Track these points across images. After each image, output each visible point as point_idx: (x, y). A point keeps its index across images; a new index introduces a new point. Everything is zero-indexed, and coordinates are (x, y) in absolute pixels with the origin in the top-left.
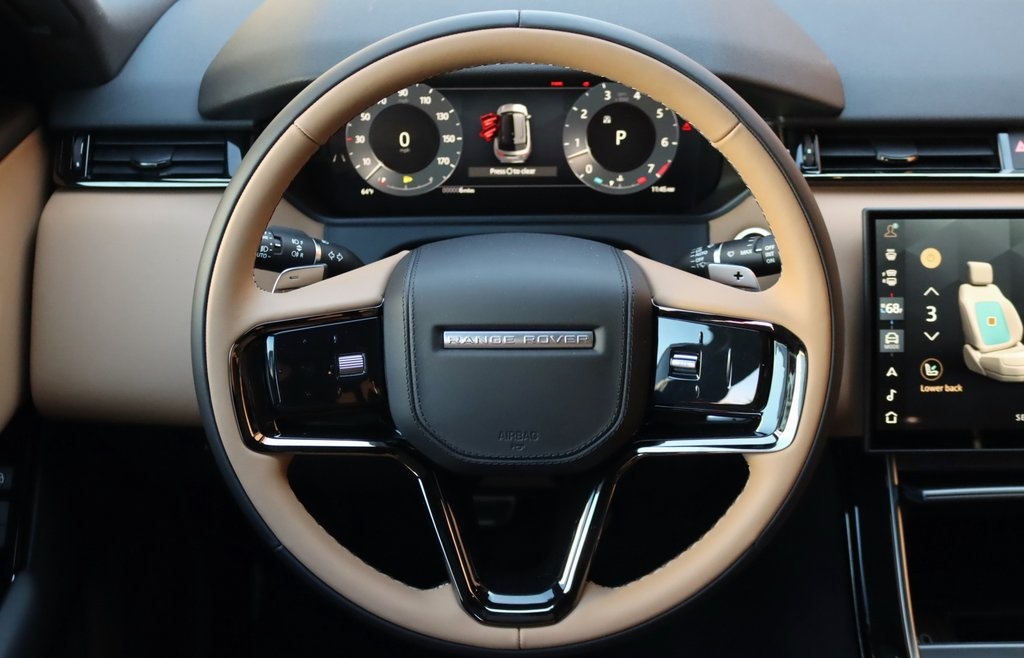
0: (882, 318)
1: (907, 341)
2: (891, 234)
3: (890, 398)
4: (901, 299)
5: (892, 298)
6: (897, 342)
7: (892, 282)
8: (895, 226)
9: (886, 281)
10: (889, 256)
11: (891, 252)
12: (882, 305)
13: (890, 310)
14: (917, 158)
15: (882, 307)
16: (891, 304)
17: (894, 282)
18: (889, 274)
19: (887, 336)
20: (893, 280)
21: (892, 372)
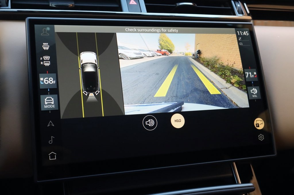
0: (41, 87)
2: (45, 34)
3: (51, 142)
4: (54, 75)
5: (47, 74)
6: (53, 103)
7: (47, 64)
8: (48, 29)
9: (43, 63)
10: (44, 47)
11: (46, 45)
12: (41, 78)
13: (46, 82)
14: (74, 6)
15: (41, 80)
16: (47, 78)
17: (49, 64)
18: (45, 59)
19: (46, 99)
20: (48, 62)
21: (51, 124)
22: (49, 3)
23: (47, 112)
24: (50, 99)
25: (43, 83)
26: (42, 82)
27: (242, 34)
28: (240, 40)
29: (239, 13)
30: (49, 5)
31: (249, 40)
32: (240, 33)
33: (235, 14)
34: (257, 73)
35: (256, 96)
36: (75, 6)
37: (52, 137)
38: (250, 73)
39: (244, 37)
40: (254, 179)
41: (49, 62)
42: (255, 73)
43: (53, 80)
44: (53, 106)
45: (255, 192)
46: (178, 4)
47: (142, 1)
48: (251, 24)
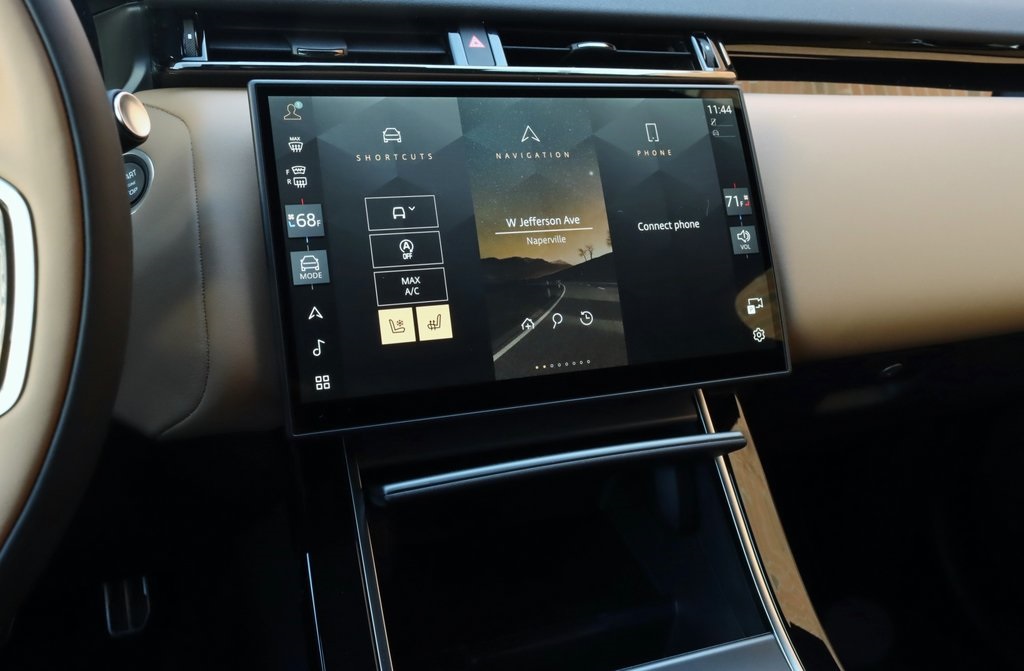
0: (292, 235)
1: (332, 265)
2: (292, 116)
3: (317, 352)
4: (318, 207)
5: (303, 206)
6: (317, 268)
7: (301, 184)
8: (298, 105)
9: (292, 181)
10: (293, 146)
11: (295, 141)
12: (289, 215)
13: (302, 223)
14: (346, 53)
15: (289, 219)
16: (303, 215)
17: (305, 183)
18: (295, 172)
19: (302, 261)
20: (302, 180)
21: (315, 313)
22: (291, 47)
23: (306, 287)
24: (312, 260)
25: (294, 226)
26: (291, 224)
27: (719, 111)
28: (714, 124)
29: (708, 66)
30: (291, 52)
31: (733, 125)
32: (713, 109)
33: (698, 67)
34: (749, 197)
35: (748, 247)
36: (349, 53)
38: (736, 197)
39: (721, 118)
40: (742, 422)
41: (304, 180)
42: (746, 197)
43: (316, 220)
44: (319, 275)
45: (745, 449)
46: (575, 47)
47: (495, 39)
48: (737, 89)
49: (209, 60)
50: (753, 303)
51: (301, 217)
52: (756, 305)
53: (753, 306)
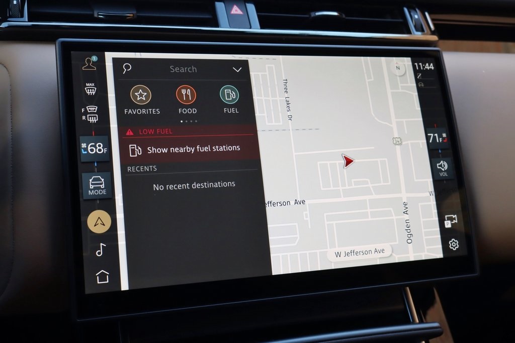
0: (83, 159)
2: (89, 67)
3: (99, 253)
4: (105, 138)
5: (94, 137)
6: (103, 186)
7: (93, 120)
8: (94, 58)
9: (86, 118)
10: (88, 90)
11: (91, 86)
12: (82, 144)
13: (92, 150)
14: (135, 17)
15: (83, 147)
16: (94, 144)
17: (96, 119)
18: (90, 110)
19: (91, 180)
20: (94, 117)
22: (93, 12)
23: (92, 201)
24: (99, 180)
25: (86, 152)
26: (84, 151)
27: (424, 67)
28: (420, 77)
29: (417, 30)
30: (93, 15)
31: (435, 78)
32: (419, 66)
33: (409, 32)
34: (447, 135)
35: (446, 174)
36: (138, 17)
37: (102, 246)
38: (436, 135)
39: (426, 73)
41: (96, 116)
42: (444, 135)
43: (103, 148)
44: (104, 192)
45: (443, 336)
46: (313, 15)
47: (251, 8)
48: (438, 51)
49: (29, 21)
50: (449, 219)
51: (91, 146)
52: (452, 221)
53: (449, 222)
